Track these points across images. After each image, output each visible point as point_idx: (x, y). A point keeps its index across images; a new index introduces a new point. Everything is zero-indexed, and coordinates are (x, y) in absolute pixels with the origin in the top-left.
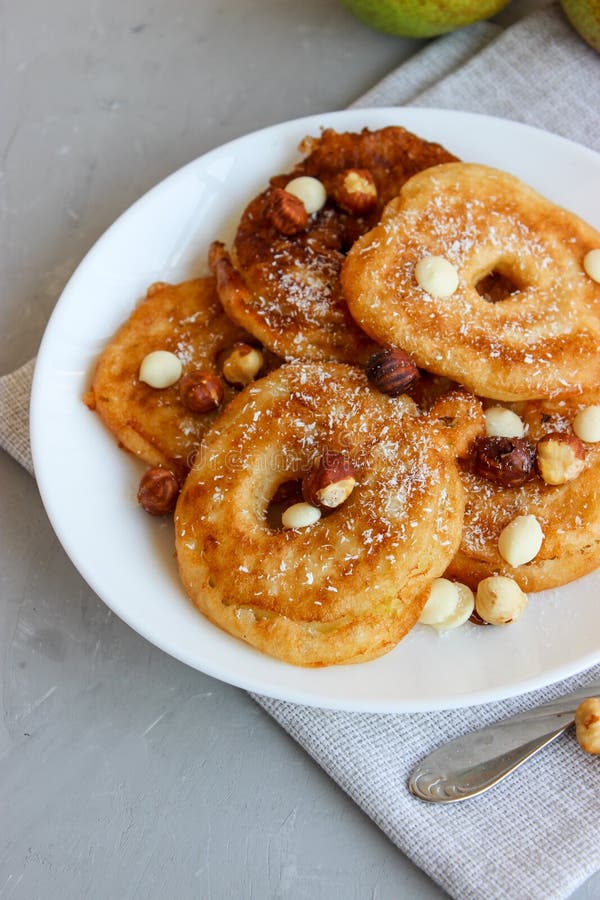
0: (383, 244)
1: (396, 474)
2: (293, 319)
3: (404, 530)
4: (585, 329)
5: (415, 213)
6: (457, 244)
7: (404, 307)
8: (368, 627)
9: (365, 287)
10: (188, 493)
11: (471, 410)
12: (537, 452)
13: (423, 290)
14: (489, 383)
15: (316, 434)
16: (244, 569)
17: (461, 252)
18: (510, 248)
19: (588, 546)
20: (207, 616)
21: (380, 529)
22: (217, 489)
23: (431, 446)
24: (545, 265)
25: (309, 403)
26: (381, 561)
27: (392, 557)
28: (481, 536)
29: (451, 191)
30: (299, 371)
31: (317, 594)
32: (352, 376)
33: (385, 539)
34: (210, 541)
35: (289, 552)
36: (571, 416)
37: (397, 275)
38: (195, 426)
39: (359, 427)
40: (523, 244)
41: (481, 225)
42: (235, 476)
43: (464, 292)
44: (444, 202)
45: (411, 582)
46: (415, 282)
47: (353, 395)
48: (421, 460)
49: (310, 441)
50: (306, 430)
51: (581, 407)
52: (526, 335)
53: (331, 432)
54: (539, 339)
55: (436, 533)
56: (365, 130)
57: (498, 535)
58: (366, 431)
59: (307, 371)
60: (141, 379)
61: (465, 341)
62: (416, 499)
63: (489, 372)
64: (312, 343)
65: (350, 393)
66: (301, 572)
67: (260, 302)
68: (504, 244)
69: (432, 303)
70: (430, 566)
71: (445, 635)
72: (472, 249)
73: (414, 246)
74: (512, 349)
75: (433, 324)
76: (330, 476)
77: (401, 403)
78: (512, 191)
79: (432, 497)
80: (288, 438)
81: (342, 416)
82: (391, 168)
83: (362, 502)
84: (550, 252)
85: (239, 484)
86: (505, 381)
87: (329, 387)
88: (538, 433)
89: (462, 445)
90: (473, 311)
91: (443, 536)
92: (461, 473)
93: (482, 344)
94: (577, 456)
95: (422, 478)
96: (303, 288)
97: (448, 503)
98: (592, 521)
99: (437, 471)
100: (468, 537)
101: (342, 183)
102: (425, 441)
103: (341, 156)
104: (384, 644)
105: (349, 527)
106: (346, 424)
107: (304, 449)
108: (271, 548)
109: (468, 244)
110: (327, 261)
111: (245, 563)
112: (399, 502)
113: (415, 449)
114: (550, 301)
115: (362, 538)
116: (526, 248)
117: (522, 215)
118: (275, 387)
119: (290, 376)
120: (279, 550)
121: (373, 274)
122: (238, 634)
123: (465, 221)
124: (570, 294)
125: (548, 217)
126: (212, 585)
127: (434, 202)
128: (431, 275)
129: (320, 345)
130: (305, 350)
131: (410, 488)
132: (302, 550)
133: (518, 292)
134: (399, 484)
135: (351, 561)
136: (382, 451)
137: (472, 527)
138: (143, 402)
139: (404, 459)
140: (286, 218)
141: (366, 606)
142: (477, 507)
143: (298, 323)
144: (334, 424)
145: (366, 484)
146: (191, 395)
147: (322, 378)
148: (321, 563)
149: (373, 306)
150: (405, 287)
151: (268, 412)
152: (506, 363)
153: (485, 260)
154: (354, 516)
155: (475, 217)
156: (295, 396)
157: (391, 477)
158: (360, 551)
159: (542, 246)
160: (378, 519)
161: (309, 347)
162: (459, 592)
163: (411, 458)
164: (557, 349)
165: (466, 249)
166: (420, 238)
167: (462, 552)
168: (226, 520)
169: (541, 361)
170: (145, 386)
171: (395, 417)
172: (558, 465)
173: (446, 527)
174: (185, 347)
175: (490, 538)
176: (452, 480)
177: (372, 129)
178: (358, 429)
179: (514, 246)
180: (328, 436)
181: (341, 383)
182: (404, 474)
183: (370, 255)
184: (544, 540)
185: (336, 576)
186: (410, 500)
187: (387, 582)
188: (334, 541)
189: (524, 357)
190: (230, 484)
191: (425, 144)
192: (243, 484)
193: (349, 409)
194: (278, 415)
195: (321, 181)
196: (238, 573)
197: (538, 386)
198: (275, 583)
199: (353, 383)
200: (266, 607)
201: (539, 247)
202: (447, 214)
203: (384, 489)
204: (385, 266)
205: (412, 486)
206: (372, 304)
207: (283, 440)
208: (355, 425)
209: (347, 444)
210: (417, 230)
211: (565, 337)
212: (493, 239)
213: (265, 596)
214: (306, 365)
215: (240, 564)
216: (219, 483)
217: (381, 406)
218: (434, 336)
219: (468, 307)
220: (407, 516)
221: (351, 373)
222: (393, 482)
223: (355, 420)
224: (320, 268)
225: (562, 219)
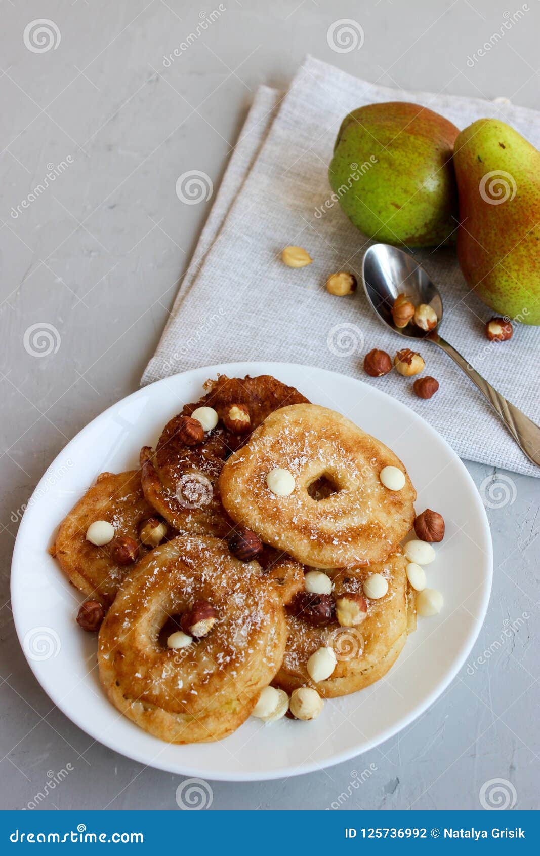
0: (248, 458)
1: (242, 616)
3: (244, 655)
4: (376, 522)
5: (271, 438)
6: (296, 461)
7: (257, 503)
8: (216, 719)
9: (232, 488)
10: (108, 620)
11: (296, 574)
12: (336, 606)
13: (271, 491)
14: (308, 557)
15: (194, 585)
16: (138, 675)
17: (299, 465)
18: (332, 464)
19: (366, 670)
20: (113, 704)
21: (229, 653)
22: (126, 619)
23: (267, 598)
24: (354, 476)
25: (190, 564)
26: (228, 675)
27: (234, 673)
28: (296, 660)
29: (296, 423)
30: (186, 541)
31: (184, 695)
32: (221, 547)
33: (231, 660)
34: (118, 654)
35: (169, 666)
36: (363, 579)
37: (255, 480)
38: (119, 572)
39: (221, 582)
40: (341, 461)
41: (314, 447)
42: (139, 611)
43: (298, 493)
44: (291, 431)
45: (247, 690)
46: (266, 485)
47: (219, 560)
48: (259, 607)
49: (189, 590)
50: (187, 582)
51: (370, 573)
52: (336, 524)
53: (203, 585)
54: (344, 527)
55: (265, 657)
56: (247, 377)
57: (308, 659)
58: (225, 585)
59: (192, 542)
60: (87, 539)
61: (295, 528)
62: (254, 634)
63: (309, 549)
64: (197, 522)
65: (217, 559)
66: (175, 680)
67: (167, 492)
68: (329, 461)
69: (276, 500)
70: (259, 679)
71: (269, 724)
72: (306, 464)
73: (268, 460)
74: (325, 534)
75: (275, 516)
76: (197, 617)
77: (250, 567)
78: (337, 424)
79: (264, 633)
80: (175, 587)
81: (210, 574)
82: (262, 403)
83: (219, 634)
84: (359, 467)
85: (141, 617)
87: (204, 554)
88: (340, 590)
89: (287, 598)
90: (303, 505)
91: (270, 659)
92: (286, 616)
93: (305, 530)
94: (361, 610)
95: (259, 620)
97: (275, 637)
98: (369, 654)
99: (269, 615)
100: (288, 659)
101: (228, 413)
102: (262, 595)
103: (230, 394)
104: (227, 731)
105: (209, 650)
106: (213, 580)
107: (185, 595)
108: (158, 662)
109: (304, 460)
110: (214, 465)
111: (140, 671)
112: (243, 636)
113: (256, 600)
114: (355, 501)
115: (216, 659)
116: (342, 464)
117: (342, 441)
118: (169, 552)
119: (180, 545)
120: (162, 663)
121: (238, 480)
122: (132, 719)
123: (303, 444)
124: (368, 496)
125: (360, 443)
126: (118, 684)
127: (284, 431)
128: (276, 482)
129: (202, 523)
130: (193, 527)
131: (250, 626)
132: (177, 664)
133: (335, 493)
134: (244, 623)
135: (208, 674)
136: (235, 599)
137: (291, 653)
138: (87, 555)
139: (248, 606)
140: (189, 436)
141: (216, 705)
142: (295, 640)
144: (205, 580)
145: (222, 621)
146: (116, 553)
147: (200, 548)
148: (188, 674)
149: (236, 502)
150: (259, 489)
151: (164, 569)
152: (320, 544)
153: (315, 471)
154: (213, 643)
155: (310, 442)
156: (182, 559)
157: (239, 618)
158: (214, 667)
159: (354, 463)
160: (228, 646)
161: (196, 524)
162: (280, 696)
163: (253, 605)
164: (356, 535)
165: (303, 463)
166: (273, 456)
167: (283, 669)
168: (130, 641)
169: (344, 543)
170: (89, 544)
171: (246, 577)
172: (349, 616)
173: (272, 654)
174: (118, 518)
175: (302, 661)
176: (279, 623)
177: (252, 376)
178: (220, 584)
179: (335, 462)
180: (200, 588)
181: (213, 551)
182: (247, 617)
183: (238, 466)
184: (336, 665)
185: (198, 683)
186: (249, 635)
187: (230, 690)
188: (198, 659)
189: (333, 540)
190: (135, 617)
191: (286, 388)
192: (143, 618)
193: (216, 569)
194: (169, 571)
195: (216, 410)
196: (135, 678)
197: (340, 561)
198: (158, 685)
199: (220, 552)
200: (151, 702)
201: (351, 463)
202: (292, 439)
203: (234, 626)
204: (247, 474)
205: (252, 625)
206: (236, 499)
207: (171, 588)
208: (218, 581)
209: (212, 594)
210: (271, 450)
211: (362, 527)
212: (321, 458)
213: (151, 694)
214: (191, 537)
215: (136, 671)
216: (128, 615)
217: (237, 568)
218: (275, 523)
219: (300, 503)
220: (247, 646)
221: (220, 545)
222: (240, 621)
223: (219, 577)
224: (208, 471)
225: (368, 444)
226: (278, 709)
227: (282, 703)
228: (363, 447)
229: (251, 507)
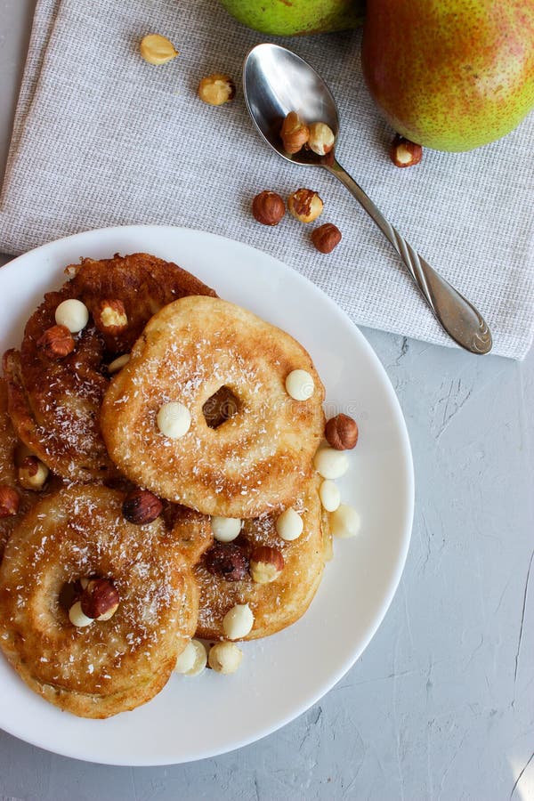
0: (131, 396)
1: (148, 592)
2: (67, 450)
3: (155, 635)
4: (286, 451)
5: (156, 361)
7: (150, 455)
9: (118, 441)
11: (202, 530)
13: (164, 436)
15: (89, 556)
16: (44, 660)
17: (193, 389)
18: (230, 380)
21: (139, 633)
22: (20, 596)
23: (173, 567)
24: (256, 391)
25: (82, 532)
26: (141, 656)
27: (148, 654)
28: (211, 616)
30: (73, 502)
31: (97, 679)
32: (113, 506)
33: (143, 640)
34: (17, 636)
35: (75, 648)
37: (143, 424)
39: (120, 554)
40: (240, 375)
41: (208, 363)
42: (32, 587)
43: (196, 429)
44: (178, 346)
46: (157, 429)
47: (114, 526)
48: (166, 581)
49: (85, 560)
50: (81, 553)
52: (243, 464)
53: (99, 557)
54: (252, 466)
55: (179, 630)
56: (117, 256)
57: (224, 616)
58: (125, 556)
59: (79, 502)
61: (197, 480)
62: (163, 612)
63: (215, 505)
64: (82, 470)
65: (112, 524)
66: (84, 663)
68: (226, 377)
69: (171, 447)
72: (201, 385)
73: (156, 393)
74: (231, 482)
75: (170, 468)
77: (150, 527)
78: (231, 322)
79: (175, 611)
80: (69, 559)
81: (107, 544)
83: (125, 613)
84: (261, 377)
85: (34, 595)
86: (226, 511)
87: (96, 519)
88: (251, 530)
89: (196, 559)
90: (203, 444)
93: (208, 480)
95: (167, 598)
96: (72, 422)
99: (178, 590)
100: (202, 617)
101: (100, 314)
102: (168, 564)
103: (99, 281)
105: (117, 631)
106: (110, 551)
107: (81, 567)
108: (62, 643)
109: (198, 382)
110: (91, 388)
111: (45, 654)
112: (152, 614)
113: (162, 571)
114: (259, 423)
115: (126, 640)
116: (242, 378)
117: (239, 346)
118: (55, 514)
119: (66, 506)
120: (68, 646)
121: (124, 428)
123: (195, 361)
124: (274, 414)
125: (259, 342)
126: (23, 663)
127: (171, 349)
128: (169, 426)
129: (87, 470)
130: (77, 475)
131: (158, 603)
132: (84, 646)
133: (237, 414)
135: (119, 656)
136: (138, 571)
137: (205, 610)
139: (154, 579)
142: (208, 596)
143: (71, 454)
144: (101, 550)
145: (127, 598)
147: (90, 513)
148: (98, 656)
150: (150, 435)
151: (52, 537)
152: (227, 498)
154: (120, 624)
155: (202, 357)
157: (145, 594)
158: (125, 649)
159: (255, 373)
160: (137, 625)
161: (81, 472)
162: (197, 650)
163: (159, 578)
164: (265, 473)
165: (197, 387)
166: (162, 384)
168: (28, 621)
169: (253, 490)
171: (146, 542)
173: (185, 626)
175: (217, 618)
176: (189, 587)
177: (122, 255)
178: (119, 556)
179: (234, 376)
180: (97, 559)
181: (104, 516)
182: (154, 592)
183: (121, 408)
184: (255, 621)
185: (110, 666)
186: (159, 613)
187: (146, 670)
188: (107, 640)
189: (241, 490)
190: (29, 595)
192: (39, 595)
194: (60, 542)
195: (84, 302)
196: (39, 662)
197: (251, 512)
198: (67, 669)
199: (113, 514)
200: (62, 686)
201: (252, 374)
202: (181, 358)
203: (141, 604)
204: (133, 417)
205: (160, 602)
206: (125, 455)
207: (65, 561)
208: (117, 553)
209: (111, 568)
210: (158, 377)
211: (271, 459)
212: (217, 374)
213: (61, 678)
214: (78, 495)
215: (41, 656)
216: (20, 592)
217: (135, 533)
218: (173, 477)
219: (199, 442)
220: (158, 624)
221: (112, 503)
222: (147, 599)
223: (116, 548)
224: (85, 396)
225: (270, 342)
226: (197, 666)
227: (200, 659)
228: (263, 348)
229: (143, 463)
